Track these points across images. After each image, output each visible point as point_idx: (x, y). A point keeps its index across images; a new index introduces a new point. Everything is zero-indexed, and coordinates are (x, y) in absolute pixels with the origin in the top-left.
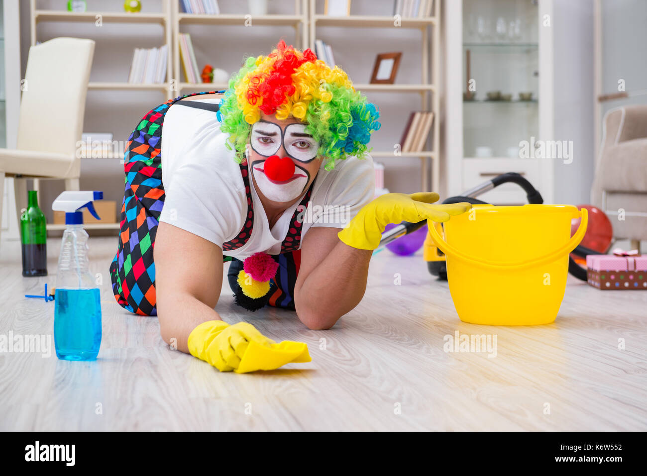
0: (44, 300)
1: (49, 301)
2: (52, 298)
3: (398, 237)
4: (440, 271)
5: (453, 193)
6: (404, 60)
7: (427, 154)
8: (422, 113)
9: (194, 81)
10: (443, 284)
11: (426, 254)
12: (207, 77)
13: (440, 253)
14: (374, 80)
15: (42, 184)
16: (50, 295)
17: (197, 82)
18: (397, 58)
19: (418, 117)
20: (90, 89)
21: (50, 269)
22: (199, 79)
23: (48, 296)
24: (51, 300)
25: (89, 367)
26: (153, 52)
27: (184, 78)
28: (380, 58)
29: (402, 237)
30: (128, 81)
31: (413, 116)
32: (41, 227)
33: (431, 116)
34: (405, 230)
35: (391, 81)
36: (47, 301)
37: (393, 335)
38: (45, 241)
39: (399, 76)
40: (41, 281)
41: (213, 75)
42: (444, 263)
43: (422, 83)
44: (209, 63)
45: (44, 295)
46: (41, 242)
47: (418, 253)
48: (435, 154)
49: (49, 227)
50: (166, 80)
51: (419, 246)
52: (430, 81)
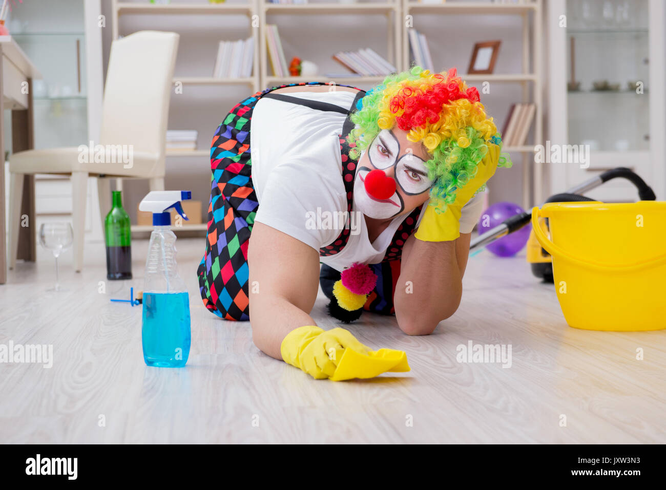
0: (130, 304)
1: (135, 305)
2: (138, 302)
3: (499, 237)
4: (545, 273)
5: (557, 190)
6: (503, 48)
7: (528, 149)
8: (523, 104)
9: (282, 74)
10: (549, 286)
11: (530, 254)
12: (295, 70)
13: (545, 253)
14: (471, 70)
15: (125, 184)
16: (136, 299)
17: (284, 76)
18: (496, 46)
19: (518, 109)
20: (174, 84)
21: (135, 271)
22: (287, 72)
23: (134, 300)
24: (137, 304)
25: (178, 374)
26: (239, 45)
27: (271, 72)
28: (477, 48)
29: (504, 237)
30: (213, 75)
31: (513, 108)
32: (125, 229)
33: (532, 108)
34: (507, 230)
35: (489, 71)
36: (133, 305)
38: (129, 242)
39: (498, 67)
40: (126, 284)
41: (301, 67)
42: (549, 265)
43: (523, 72)
44: (298, 56)
45: (130, 299)
46: (126, 244)
47: (520, 253)
49: (134, 229)
50: (252, 74)
51: (521, 246)
52: (532, 70)
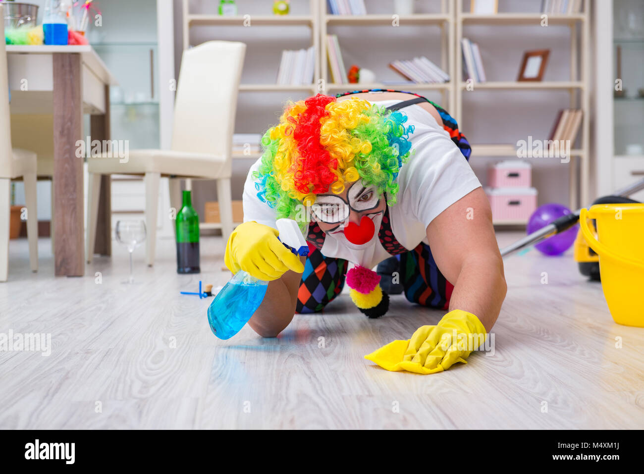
0: (198, 297)
1: (203, 297)
2: (206, 295)
3: (548, 236)
4: (592, 272)
5: (603, 193)
6: (552, 58)
7: (576, 153)
8: (571, 110)
9: (341, 82)
10: (596, 285)
11: (577, 254)
12: (353, 77)
13: (592, 252)
14: (521, 78)
15: (194, 184)
16: (205, 292)
17: (343, 83)
18: (545, 55)
19: (566, 115)
20: (241, 91)
21: (203, 266)
22: (346, 80)
23: (202, 292)
24: (205, 297)
25: (244, 363)
26: (301, 54)
27: (330, 79)
28: (527, 57)
29: (552, 238)
30: (276, 82)
31: (560, 114)
32: (194, 226)
33: (579, 115)
34: (555, 231)
35: (539, 79)
36: (201, 298)
37: (545, 336)
38: (198, 238)
39: (548, 73)
40: (194, 278)
41: (359, 75)
42: (597, 264)
43: (570, 80)
44: (355, 63)
45: (198, 292)
46: (194, 240)
47: (569, 252)
48: (584, 153)
49: (203, 226)
50: (313, 82)
51: (568, 245)
52: (579, 77)
